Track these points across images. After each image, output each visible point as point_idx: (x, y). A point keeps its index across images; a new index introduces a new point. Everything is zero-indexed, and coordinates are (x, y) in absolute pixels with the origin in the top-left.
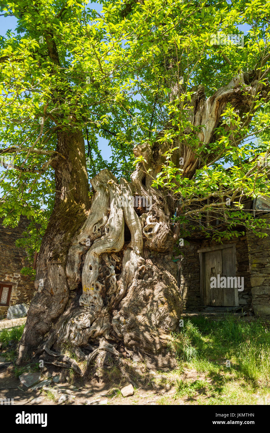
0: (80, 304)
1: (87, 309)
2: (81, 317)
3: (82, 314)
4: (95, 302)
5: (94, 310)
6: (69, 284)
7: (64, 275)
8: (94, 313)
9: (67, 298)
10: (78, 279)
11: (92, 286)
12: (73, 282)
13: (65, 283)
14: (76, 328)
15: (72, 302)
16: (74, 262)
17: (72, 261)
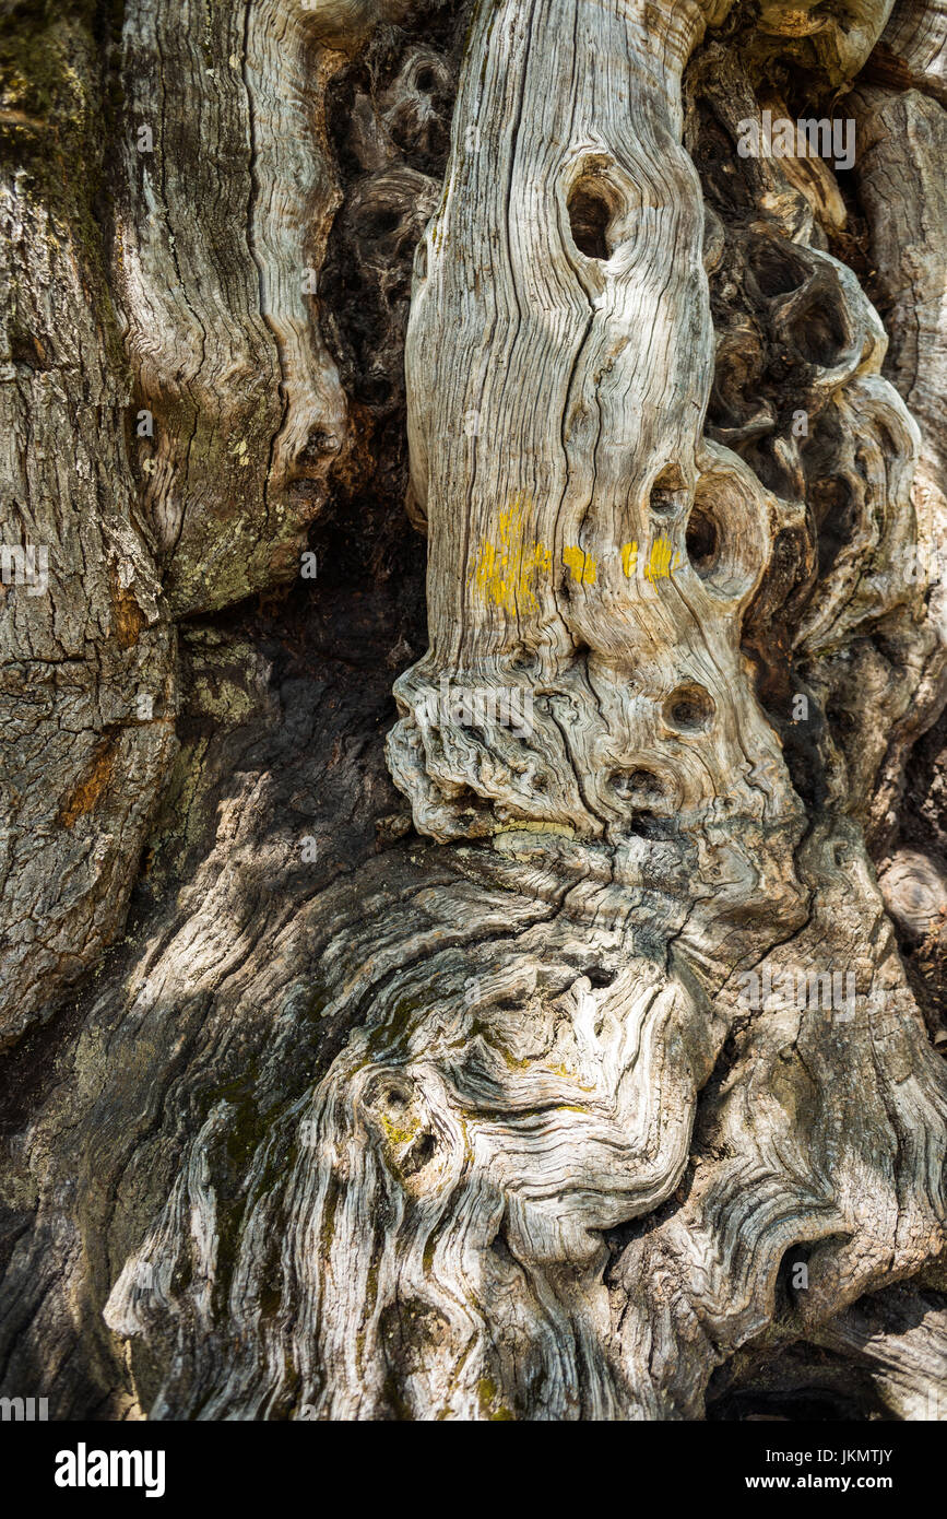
0: (431, 817)
1: (568, 875)
2: (526, 1031)
3: (521, 972)
4: (693, 770)
5: (676, 889)
6: (169, 515)
7: (95, 355)
8: (695, 934)
9: (165, 728)
10: (317, 433)
11: (645, 514)
12: (241, 489)
13: (120, 491)
14: (500, 1244)
15: (225, 786)
16: (240, 160)
17: (210, 143)
